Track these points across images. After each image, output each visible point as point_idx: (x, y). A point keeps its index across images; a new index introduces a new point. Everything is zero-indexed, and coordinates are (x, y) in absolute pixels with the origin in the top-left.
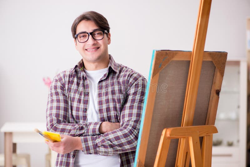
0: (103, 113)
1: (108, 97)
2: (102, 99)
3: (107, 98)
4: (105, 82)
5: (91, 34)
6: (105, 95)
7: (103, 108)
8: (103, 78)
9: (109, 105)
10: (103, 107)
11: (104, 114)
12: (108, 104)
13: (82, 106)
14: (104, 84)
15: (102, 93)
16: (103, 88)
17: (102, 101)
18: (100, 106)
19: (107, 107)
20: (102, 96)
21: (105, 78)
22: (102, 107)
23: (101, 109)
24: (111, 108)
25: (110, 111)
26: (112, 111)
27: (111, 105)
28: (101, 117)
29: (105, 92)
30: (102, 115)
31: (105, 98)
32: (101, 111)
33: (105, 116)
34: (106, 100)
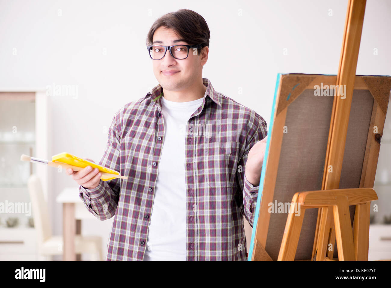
0: (192, 169)
1: (203, 146)
2: (192, 147)
3: (200, 148)
4: (198, 121)
6: (197, 142)
7: (194, 162)
8: (196, 113)
9: (203, 159)
10: (194, 160)
11: (194, 171)
12: (201, 157)
13: (151, 157)
14: (197, 123)
15: (193, 139)
17: (192, 151)
18: (189, 158)
19: (199, 161)
20: (193, 143)
21: (199, 114)
22: (192, 160)
23: (190, 164)
24: (206, 162)
25: (203, 168)
26: (206, 168)
27: (206, 158)
28: (189, 175)
29: (199, 138)
30: (191, 173)
31: (197, 147)
32: (189, 166)
33: (194, 175)
34: (198, 150)
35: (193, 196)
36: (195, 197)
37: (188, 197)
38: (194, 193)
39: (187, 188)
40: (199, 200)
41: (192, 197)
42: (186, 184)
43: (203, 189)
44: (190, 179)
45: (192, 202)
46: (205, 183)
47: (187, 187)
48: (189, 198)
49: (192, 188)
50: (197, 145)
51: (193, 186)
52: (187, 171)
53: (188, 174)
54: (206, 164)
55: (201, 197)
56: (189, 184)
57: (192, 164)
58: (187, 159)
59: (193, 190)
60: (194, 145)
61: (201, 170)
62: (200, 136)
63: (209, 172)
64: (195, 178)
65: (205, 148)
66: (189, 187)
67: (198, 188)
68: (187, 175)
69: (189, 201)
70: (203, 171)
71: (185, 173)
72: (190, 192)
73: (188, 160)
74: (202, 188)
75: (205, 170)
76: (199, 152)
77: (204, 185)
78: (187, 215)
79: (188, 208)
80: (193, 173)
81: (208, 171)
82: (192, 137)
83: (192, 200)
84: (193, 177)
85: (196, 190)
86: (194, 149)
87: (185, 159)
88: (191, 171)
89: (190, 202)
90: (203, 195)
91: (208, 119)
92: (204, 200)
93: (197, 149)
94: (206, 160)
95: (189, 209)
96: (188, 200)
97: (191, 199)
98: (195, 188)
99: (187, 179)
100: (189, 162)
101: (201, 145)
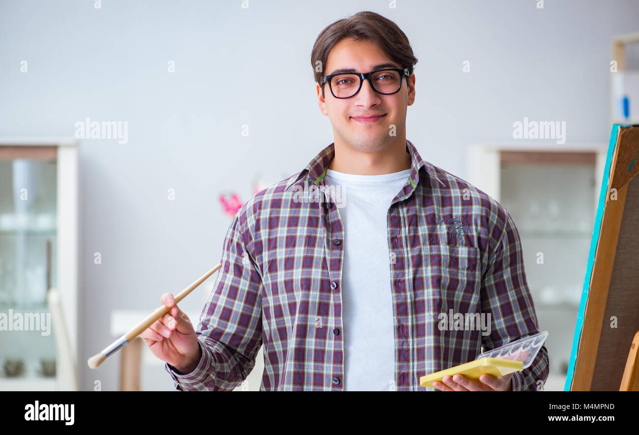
0: (405, 291)
1: (420, 251)
2: (402, 253)
3: (416, 253)
4: (405, 209)
5: (367, 76)
6: (409, 245)
7: (406, 278)
8: (400, 194)
9: (421, 272)
10: (406, 275)
11: (408, 294)
14: (403, 212)
15: (401, 238)
16: (402, 224)
17: (402, 259)
18: (398, 272)
20: (402, 246)
21: (407, 197)
22: (404, 275)
23: (399, 281)
24: (427, 278)
25: (423, 288)
26: (428, 288)
27: (426, 270)
28: (400, 301)
29: (410, 237)
30: (403, 297)
31: (409, 252)
32: (398, 285)
33: (409, 301)
34: (413, 257)
35: (407, 337)
36: (411, 340)
37: (397, 340)
38: (407, 333)
39: (396, 324)
40: (418, 345)
41: (404, 340)
42: (394, 316)
43: (424, 325)
44: (401, 308)
45: (405, 347)
46: (427, 314)
47: (396, 321)
48: (399, 342)
49: (405, 324)
50: (409, 249)
51: (407, 320)
52: (394, 294)
53: (397, 299)
54: (427, 282)
55: (420, 339)
56: (400, 317)
57: (404, 281)
58: (395, 273)
59: (407, 327)
60: (405, 250)
61: (419, 292)
62: (412, 234)
63: (434, 295)
64: (409, 307)
65: (423, 253)
66: (399, 321)
67: (414, 323)
68: (395, 302)
69: (399, 346)
70: (423, 294)
71: (393, 298)
72: (401, 331)
73: (396, 275)
74: (420, 322)
75: (426, 291)
76: (415, 261)
77: (424, 317)
78: (397, 371)
79: (397, 358)
80: (406, 298)
81: (431, 293)
82: (398, 236)
83: (405, 344)
84: (406, 304)
85: (413, 326)
86: (406, 256)
87: (391, 274)
88: (402, 294)
89: (401, 347)
90: (424, 335)
91: (420, 205)
92: (424, 344)
93: (410, 255)
94: (426, 273)
95: (400, 360)
96: (397, 345)
97: (403, 343)
98: (410, 324)
99: (395, 308)
100: (399, 279)
101: (417, 248)
